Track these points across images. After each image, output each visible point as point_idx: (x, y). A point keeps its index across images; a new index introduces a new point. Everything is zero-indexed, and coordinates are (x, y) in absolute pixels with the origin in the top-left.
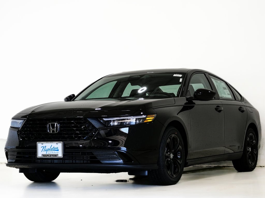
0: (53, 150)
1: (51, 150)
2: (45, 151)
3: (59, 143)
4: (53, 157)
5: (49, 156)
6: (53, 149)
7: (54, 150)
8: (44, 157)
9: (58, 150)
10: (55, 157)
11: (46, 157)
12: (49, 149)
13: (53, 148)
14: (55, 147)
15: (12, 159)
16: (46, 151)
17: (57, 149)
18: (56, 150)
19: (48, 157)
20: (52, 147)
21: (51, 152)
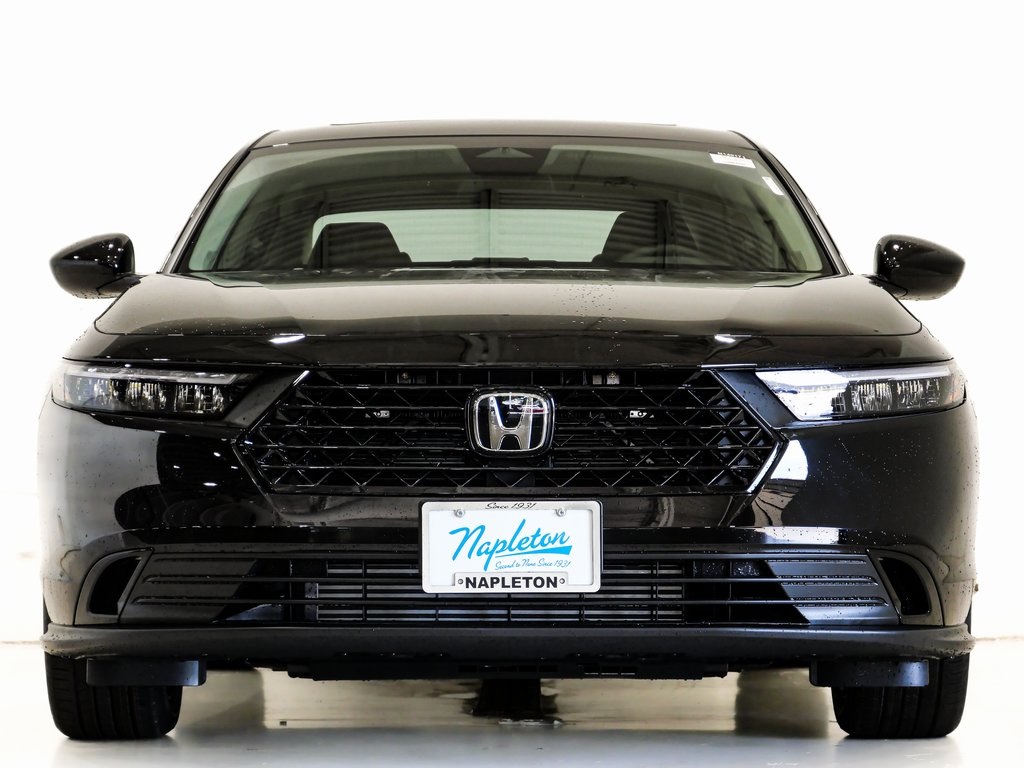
0: (530, 549)
1: (519, 547)
2: (479, 554)
3: (574, 508)
4: (532, 589)
5: (508, 582)
6: (532, 545)
7: (540, 548)
8: (471, 590)
9: (566, 550)
10: (544, 589)
11: (483, 590)
12: (504, 546)
13: (534, 537)
14: (542, 534)
15: (153, 600)
16: (485, 557)
17: (557, 544)
18: (550, 546)
19: (498, 589)
20: (527, 532)
21: (519, 559)
